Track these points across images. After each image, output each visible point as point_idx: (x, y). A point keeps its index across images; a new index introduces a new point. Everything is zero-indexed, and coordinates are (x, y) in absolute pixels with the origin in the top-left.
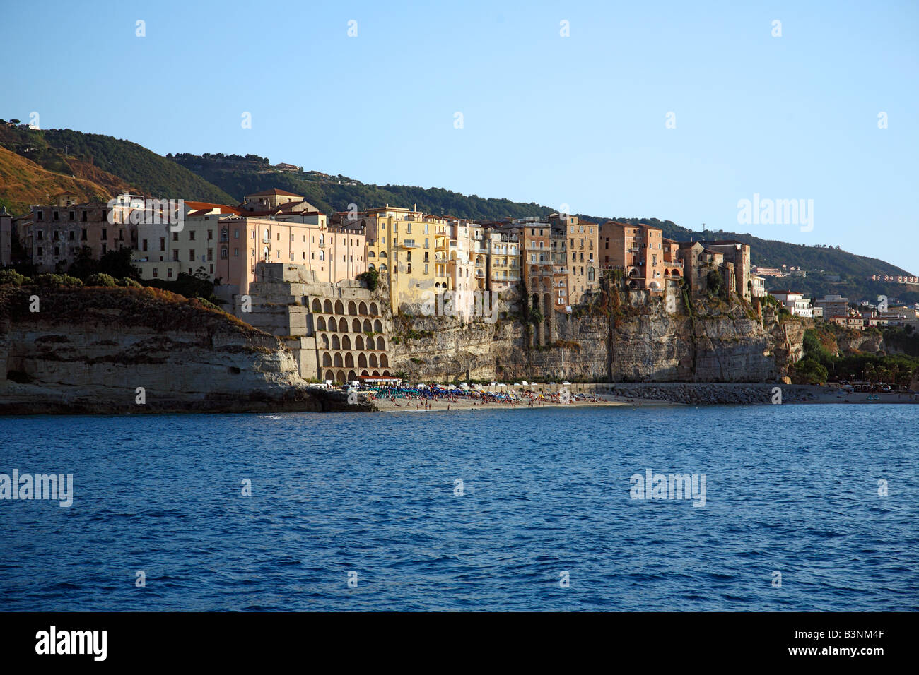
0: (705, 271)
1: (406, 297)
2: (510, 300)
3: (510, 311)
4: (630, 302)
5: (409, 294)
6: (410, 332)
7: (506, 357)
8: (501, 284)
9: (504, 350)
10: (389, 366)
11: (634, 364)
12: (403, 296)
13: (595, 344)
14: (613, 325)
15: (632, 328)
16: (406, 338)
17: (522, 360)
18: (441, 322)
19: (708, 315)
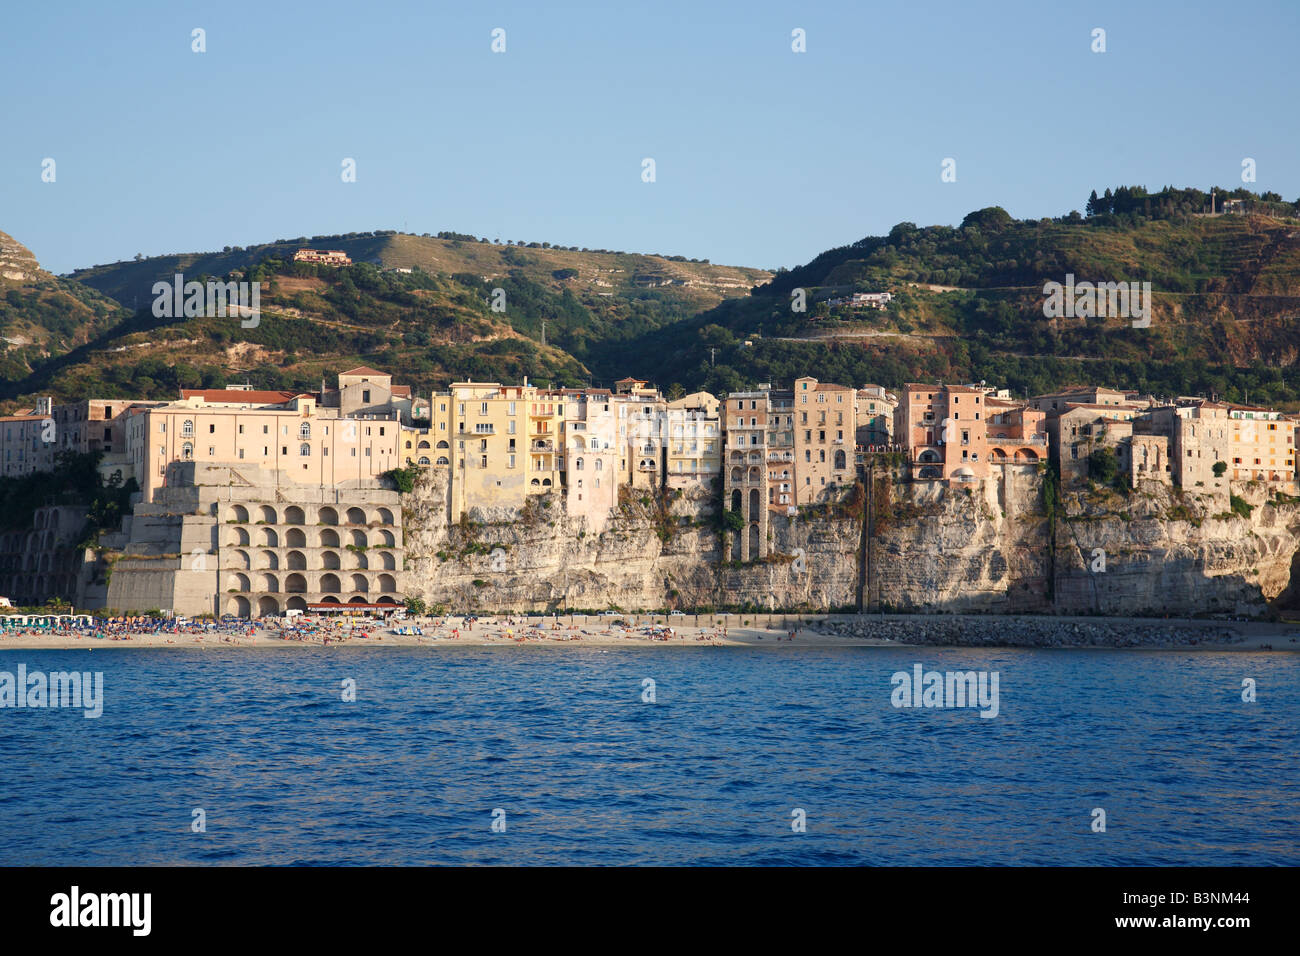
0: (1085, 450)
1: (479, 499)
2: (700, 499)
3: (701, 515)
4: (910, 498)
5: (483, 495)
6: (470, 545)
7: (684, 578)
8: (688, 478)
9: (682, 568)
10: (397, 590)
11: (906, 587)
12: (473, 498)
13: (833, 559)
14: (870, 533)
15: (905, 535)
16: (464, 553)
17: (708, 582)
18: (529, 531)
19: (1084, 514)
